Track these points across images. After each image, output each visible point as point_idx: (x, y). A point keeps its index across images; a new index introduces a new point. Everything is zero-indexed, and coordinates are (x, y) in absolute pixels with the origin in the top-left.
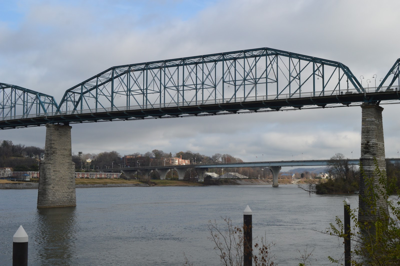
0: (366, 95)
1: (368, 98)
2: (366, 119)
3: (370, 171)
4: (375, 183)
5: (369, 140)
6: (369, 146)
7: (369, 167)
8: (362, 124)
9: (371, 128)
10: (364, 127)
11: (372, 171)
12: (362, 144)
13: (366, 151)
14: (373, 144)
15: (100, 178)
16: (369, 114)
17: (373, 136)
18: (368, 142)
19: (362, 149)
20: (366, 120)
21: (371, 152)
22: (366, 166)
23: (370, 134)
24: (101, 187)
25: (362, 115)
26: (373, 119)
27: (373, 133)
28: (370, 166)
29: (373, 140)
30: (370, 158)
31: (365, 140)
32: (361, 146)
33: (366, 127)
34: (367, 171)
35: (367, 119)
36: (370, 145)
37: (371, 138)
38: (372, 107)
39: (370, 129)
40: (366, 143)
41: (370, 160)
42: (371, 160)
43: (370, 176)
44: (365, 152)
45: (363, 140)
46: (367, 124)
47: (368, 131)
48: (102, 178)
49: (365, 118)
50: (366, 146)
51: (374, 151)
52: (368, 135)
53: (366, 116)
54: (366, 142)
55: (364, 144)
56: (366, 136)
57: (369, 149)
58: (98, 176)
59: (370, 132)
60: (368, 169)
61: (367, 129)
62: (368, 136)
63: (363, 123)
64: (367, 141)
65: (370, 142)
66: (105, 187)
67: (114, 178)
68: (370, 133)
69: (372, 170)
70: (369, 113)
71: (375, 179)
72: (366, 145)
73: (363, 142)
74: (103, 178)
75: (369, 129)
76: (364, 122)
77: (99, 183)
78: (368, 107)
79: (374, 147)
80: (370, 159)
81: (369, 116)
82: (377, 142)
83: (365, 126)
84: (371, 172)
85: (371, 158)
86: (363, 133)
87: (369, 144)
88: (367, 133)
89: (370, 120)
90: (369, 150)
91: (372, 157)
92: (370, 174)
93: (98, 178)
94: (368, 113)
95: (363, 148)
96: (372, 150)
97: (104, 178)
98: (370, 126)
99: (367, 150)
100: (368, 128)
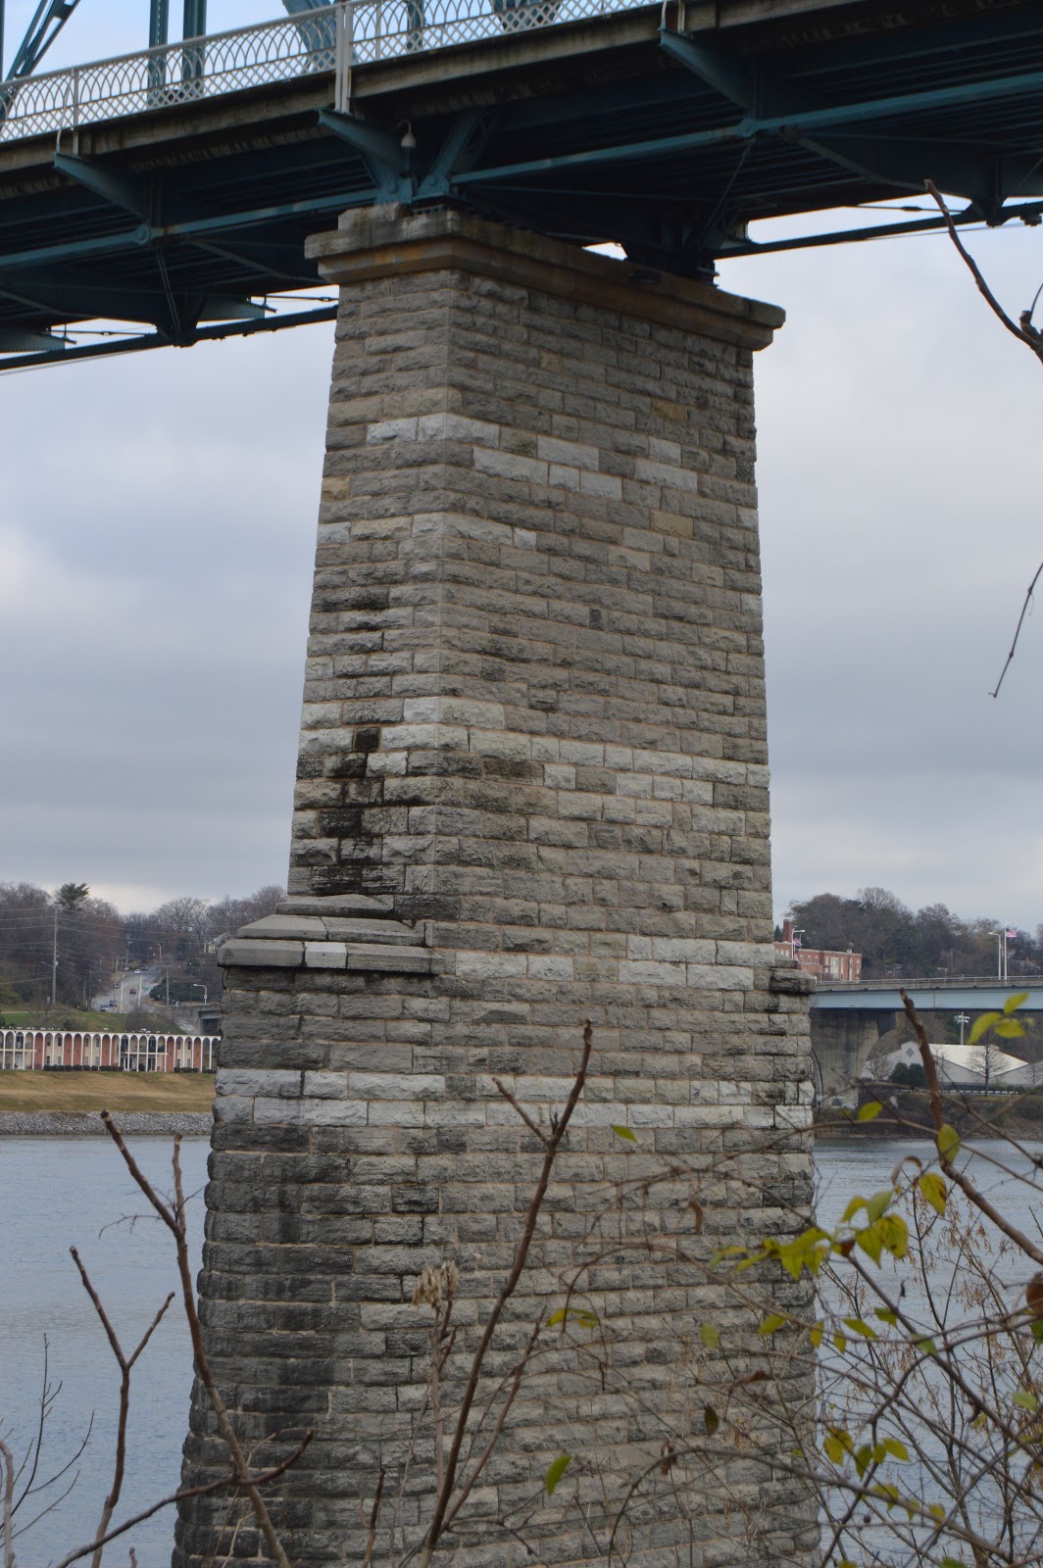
0: (346, 92)
1: (408, 142)
2: (362, 423)
3: (291, 1137)
4: (372, 1312)
5: (383, 708)
6: (376, 787)
7: (291, 1077)
8: (326, 494)
9: (407, 546)
10: (340, 528)
11: (338, 1143)
12: (306, 770)
13: (343, 862)
14: (417, 760)
15: (68, 1068)
16: (400, 359)
17: (420, 659)
18: (368, 742)
19: (301, 834)
20: (362, 443)
21: (386, 872)
22: (245, 1063)
23: (391, 634)
24: (35, 1133)
25: (338, 374)
26: (437, 423)
27: (422, 614)
28: (307, 1065)
29: (425, 704)
30: (311, 963)
31: (333, 710)
32: (298, 795)
33: (361, 528)
34: (255, 1143)
35: (377, 431)
36: (380, 777)
37: (399, 682)
38: (434, 267)
39: (395, 566)
40: (344, 751)
41: (317, 990)
42: (325, 980)
43: (283, 1204)
44: (331, 871)
45: (319, 710)
46: (374, 494)
47: (380, 582)
48: (77, 1068)
49: (353, 409)
50: (344, 793)
51: (415, 859)
52: (377, 635)
53: (368, 382)
54: (344, 737)
55: (331, 763)
56: (353, 662)
57: (371, 838)
58: (55, 1055)
59: (399, 602)
60: (272, 1112)
61: (365, 567)
62: (377, 662)
63: (338, 485)
64: (361, 722)
65: (387, 732)
66: (66, 1133)
67: (177, 1070)
68: (391, 613)
69: (325, 1130)
70: (400, 339)
71: (377, 1255)
72: (340, 775)
73: (322, 735)
74: (87, 1068)
75: (381, 568)
76: (343, 474)
77: (30, 1106)
78: (392, 259)
79: (416, 802)
80: (303, 969)
81: (401, 379)
82: (511, 744)
83: (353, 517)
84: (311, 1159)
85: (322, 953)
86: (326, 619)
87: (375, 761)
88: (360, 617)
89: (406, 443)
90: (373, 852)
91: (338, 949)
92: (302, 1179)
93: (48, 1068)
94: (389, 341)
95: (310, 815)
96: (397, 853)
97: (94, 1069)
98: (402, 521)
99: (348, 846)
100: (380, 548)
